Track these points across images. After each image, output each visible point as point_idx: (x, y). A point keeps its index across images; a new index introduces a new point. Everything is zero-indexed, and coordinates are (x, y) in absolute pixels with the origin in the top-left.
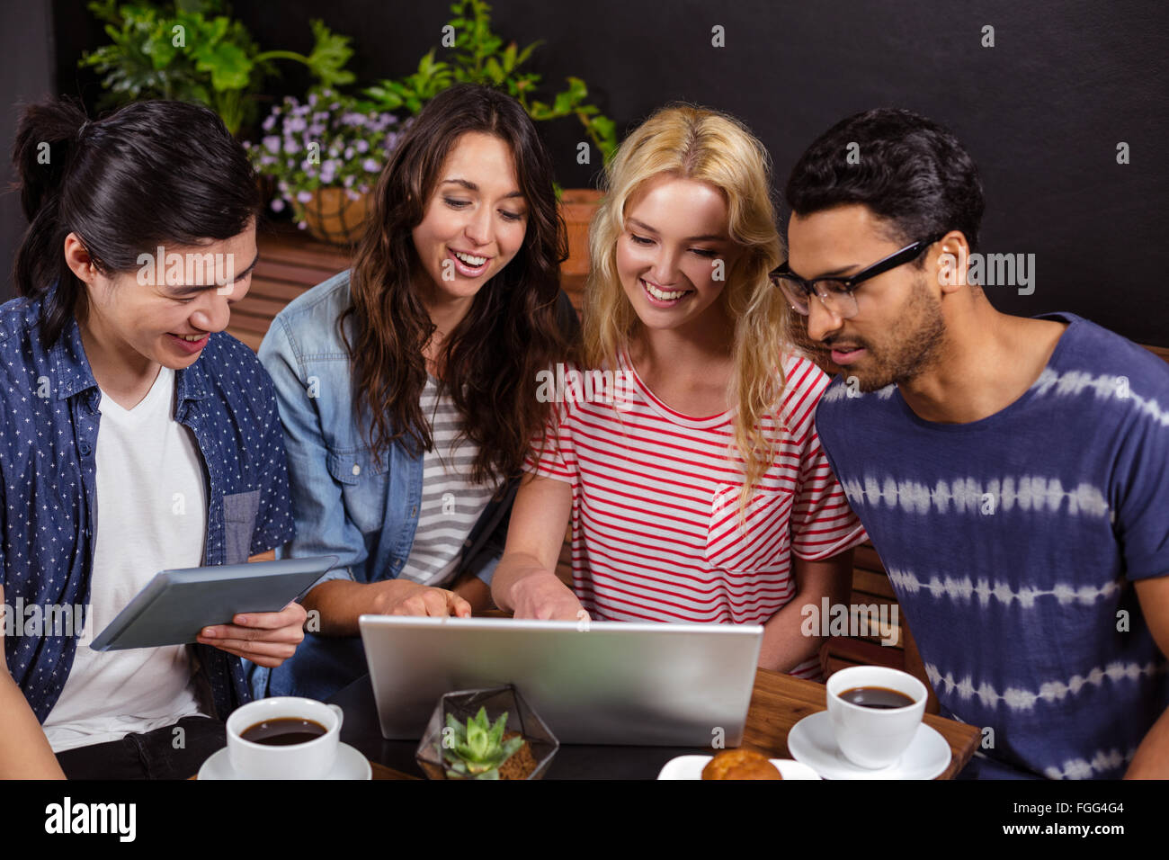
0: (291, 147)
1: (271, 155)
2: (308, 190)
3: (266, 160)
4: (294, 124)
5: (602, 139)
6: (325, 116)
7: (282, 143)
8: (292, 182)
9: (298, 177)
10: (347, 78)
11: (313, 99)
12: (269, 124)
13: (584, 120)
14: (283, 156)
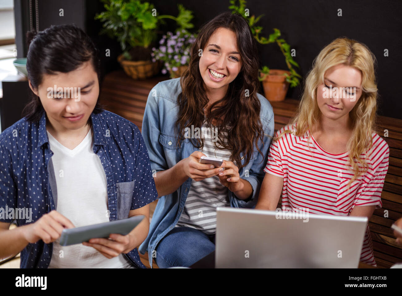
0: (170, 51)
1: (162, 53)
2: (176, 67)
3: (161, 55)
4: (171, 42)
5: (285, 51)
6: (183, 40)
7: (167, 49)
8: (170, 63)
9: (173, 62)
10: (190, 26)
11: (178, 33)
12: (162, 42)
13: (279, 44)
14: (167, 54)
